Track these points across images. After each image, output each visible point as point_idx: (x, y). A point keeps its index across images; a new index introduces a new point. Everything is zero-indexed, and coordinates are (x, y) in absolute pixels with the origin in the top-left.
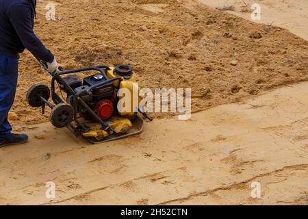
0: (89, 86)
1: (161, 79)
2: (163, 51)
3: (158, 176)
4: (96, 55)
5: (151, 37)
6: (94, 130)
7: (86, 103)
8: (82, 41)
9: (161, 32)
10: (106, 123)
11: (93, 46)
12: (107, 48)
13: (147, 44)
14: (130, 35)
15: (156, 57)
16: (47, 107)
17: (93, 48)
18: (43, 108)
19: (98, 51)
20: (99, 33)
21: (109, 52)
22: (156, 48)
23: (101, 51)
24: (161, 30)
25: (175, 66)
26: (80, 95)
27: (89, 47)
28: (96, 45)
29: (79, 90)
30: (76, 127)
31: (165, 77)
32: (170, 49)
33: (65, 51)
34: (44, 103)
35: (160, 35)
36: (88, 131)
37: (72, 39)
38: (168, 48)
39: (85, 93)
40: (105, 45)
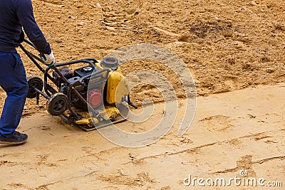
0: (81, 77)
1: (267, 49)
2: (270, 24)
3: (261, 136)
4: (208, 27)
5: (259, 12)
6: (85, 118)
7: (79, 92)
8: (197, 14)
9: (268, 7)
10: (96, 111)
11: (206, 19)
12: (219, 21)
13: (255, 17)
14: (240, 9)
15: (263, 29)
16: (41, 98)
17: (206, 21)
18: (38, 99)
19: (210, 24)
20: (211, 7)
21: (220, 24)
22: (263, 22)
23: (213, 23)
24: (269, 5)
25: (280, 38)
26: (74, 85)
27: (203, 20)
28: (209, 18)
29: (71, 81)
30: (68, 115)
31: (271, 47)
32: (276, 23)
33: (182, 23)
34: (39, 93)
35: (267, 10)
36: (81, 119)
37: (188, 12)
38: (274, 21)
39: (78, 83)
40: (217, 19)
